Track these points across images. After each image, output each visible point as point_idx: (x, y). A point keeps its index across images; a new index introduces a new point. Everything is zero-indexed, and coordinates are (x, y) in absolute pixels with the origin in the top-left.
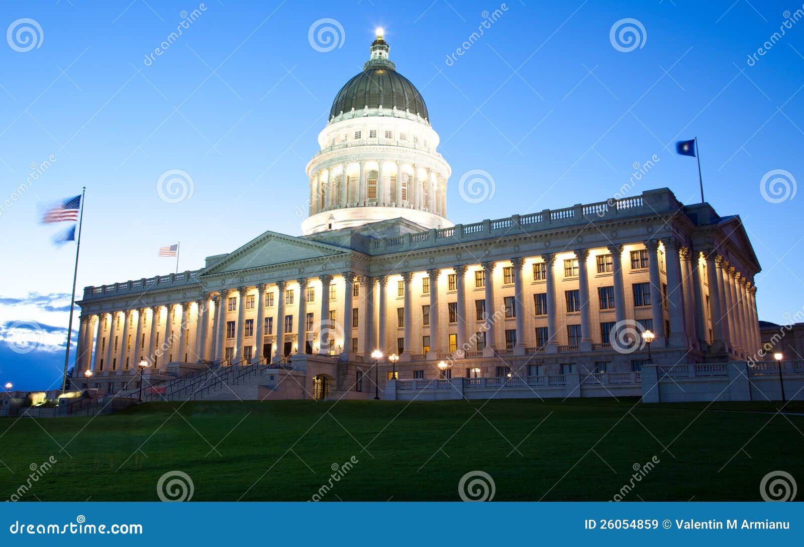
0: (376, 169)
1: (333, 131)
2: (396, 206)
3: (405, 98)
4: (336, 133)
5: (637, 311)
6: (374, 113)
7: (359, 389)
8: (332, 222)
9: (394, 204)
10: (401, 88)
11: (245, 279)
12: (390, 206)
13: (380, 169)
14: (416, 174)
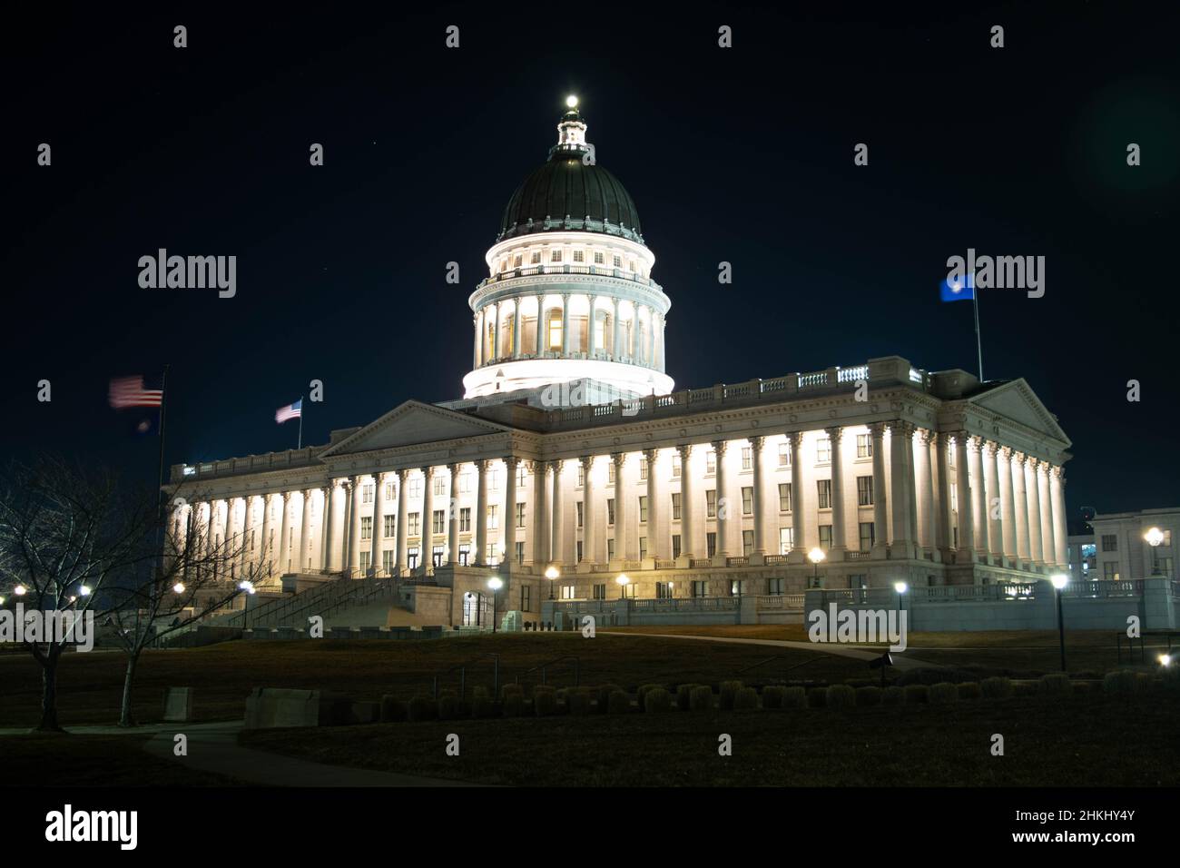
0: (561, 306)
1: (503, 251)
2: (587, 359)
3: (603, 202)
4: (507, 253)
5: (861, 512)
6: (558, 226)
7: (525, 608)
8: (500, 379)
9: (584, 354)
10: (597, 188)
11: (382, 462)
12: (579, 357)
13: (565, 306)
14: (616, 311)
